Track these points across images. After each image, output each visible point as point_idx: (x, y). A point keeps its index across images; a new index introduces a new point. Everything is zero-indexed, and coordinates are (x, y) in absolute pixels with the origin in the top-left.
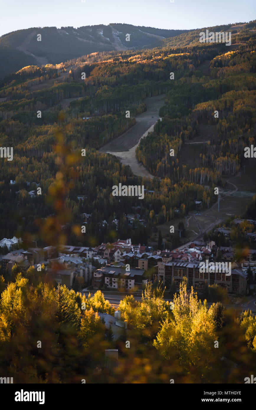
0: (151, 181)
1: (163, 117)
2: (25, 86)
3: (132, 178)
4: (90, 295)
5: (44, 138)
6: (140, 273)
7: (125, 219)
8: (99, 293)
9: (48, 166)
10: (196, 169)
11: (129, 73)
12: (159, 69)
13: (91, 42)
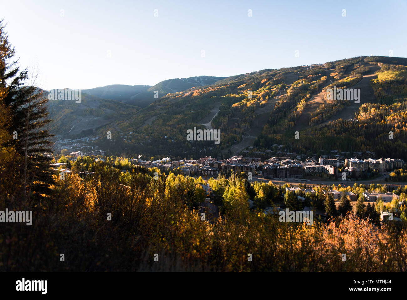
1: (221, 110)
4: (197, 178)
5: (177, 120)
6: (215, 169)
7: (208, 149)
8: (200, 177)
10: (234, 129)
11: (207, 94)
12: (218, 92)
13: (192, 83)
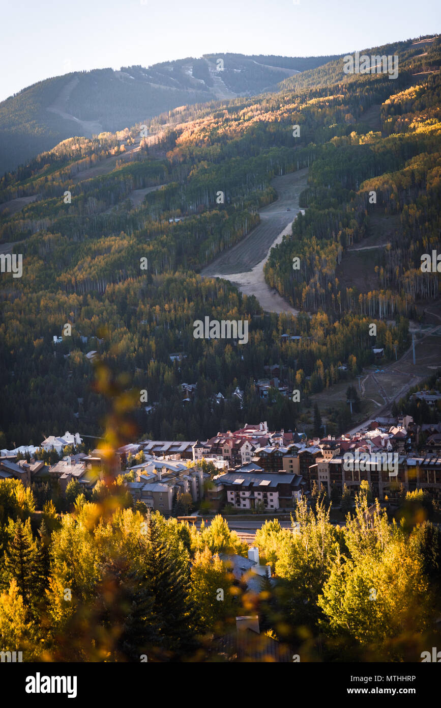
0: (294, 319)
1: (307, 209)
2: (66, 174)
3: (262, 316)
4: (203, 524)
5: (106, 260)
6: (288, 480)
7: (255, 387)
8: (218, 520)
9: (115, 307)
10: (370, 294)
11: (242, 136)
13: (174, 89)
